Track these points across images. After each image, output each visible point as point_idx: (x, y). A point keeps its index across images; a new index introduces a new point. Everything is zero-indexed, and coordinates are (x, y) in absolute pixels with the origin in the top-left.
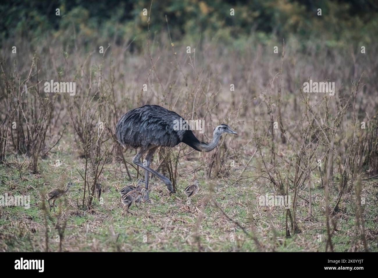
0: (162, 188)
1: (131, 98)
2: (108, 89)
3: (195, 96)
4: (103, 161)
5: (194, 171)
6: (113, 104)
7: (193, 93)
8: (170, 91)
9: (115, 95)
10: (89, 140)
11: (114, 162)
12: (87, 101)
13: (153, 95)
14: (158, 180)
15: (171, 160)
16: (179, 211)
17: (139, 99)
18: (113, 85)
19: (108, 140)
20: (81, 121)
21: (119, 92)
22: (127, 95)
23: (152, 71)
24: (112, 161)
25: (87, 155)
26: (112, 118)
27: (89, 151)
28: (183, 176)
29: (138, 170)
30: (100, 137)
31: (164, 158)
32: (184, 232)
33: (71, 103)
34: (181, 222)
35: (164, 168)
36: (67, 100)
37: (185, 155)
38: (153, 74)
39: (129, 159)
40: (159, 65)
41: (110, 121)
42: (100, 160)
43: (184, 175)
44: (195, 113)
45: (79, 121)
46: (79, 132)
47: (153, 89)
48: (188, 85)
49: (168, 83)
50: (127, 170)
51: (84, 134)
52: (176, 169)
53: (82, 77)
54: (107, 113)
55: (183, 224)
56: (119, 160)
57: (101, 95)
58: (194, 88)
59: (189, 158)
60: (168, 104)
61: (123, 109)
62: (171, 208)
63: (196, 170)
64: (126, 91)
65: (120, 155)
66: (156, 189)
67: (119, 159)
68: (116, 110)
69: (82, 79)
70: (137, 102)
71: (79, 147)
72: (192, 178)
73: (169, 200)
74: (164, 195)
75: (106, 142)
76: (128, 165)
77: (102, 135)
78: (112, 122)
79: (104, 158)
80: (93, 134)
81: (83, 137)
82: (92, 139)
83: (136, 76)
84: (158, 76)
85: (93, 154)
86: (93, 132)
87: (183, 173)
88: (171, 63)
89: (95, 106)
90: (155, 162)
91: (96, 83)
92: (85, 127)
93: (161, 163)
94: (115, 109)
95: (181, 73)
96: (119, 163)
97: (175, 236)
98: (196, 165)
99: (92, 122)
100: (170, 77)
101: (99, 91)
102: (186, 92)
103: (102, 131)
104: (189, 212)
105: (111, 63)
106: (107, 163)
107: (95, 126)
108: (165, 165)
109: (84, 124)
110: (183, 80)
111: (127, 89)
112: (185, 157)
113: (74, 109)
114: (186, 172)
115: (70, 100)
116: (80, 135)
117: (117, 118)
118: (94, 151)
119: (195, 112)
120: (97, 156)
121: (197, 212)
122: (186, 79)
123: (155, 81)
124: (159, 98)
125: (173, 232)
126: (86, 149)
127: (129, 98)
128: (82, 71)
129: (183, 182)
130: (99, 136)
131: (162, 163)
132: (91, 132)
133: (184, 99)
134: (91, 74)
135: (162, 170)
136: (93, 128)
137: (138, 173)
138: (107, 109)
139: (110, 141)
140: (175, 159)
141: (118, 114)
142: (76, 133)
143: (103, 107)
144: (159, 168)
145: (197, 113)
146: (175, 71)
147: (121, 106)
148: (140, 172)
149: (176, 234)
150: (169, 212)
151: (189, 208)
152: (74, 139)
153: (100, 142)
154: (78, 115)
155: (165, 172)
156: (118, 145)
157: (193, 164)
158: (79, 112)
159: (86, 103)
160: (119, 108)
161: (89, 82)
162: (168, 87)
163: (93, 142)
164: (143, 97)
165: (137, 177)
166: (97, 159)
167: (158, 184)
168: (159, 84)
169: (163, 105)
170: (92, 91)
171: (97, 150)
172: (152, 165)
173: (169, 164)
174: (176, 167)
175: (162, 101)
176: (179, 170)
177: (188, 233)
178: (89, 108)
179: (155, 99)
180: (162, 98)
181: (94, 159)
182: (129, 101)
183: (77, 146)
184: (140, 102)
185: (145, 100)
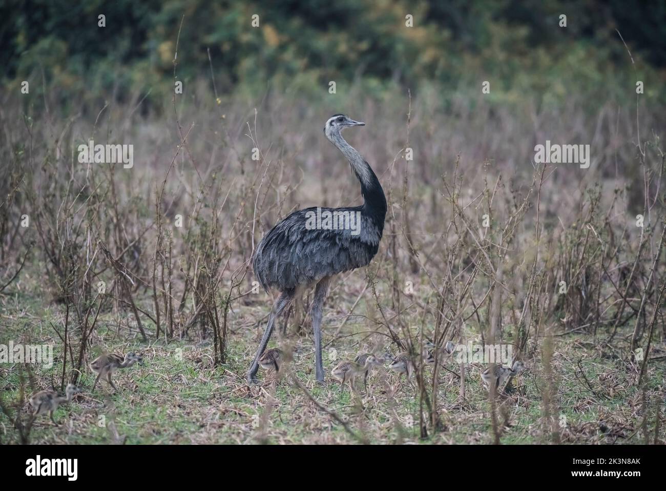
0: (201, 354)
1: (145, 197)
2: (104, 181)
3: (257, 191)
4: (97, 309)
5: (256, 324)
6: (114, 206)
7: (253, 187)
8: (213, 183)
9: (116, 192)
10: (71, 271)
11: (115, 309)
12: (67, 203)
13: (184, 190)
14: (193, 340)
15: (217, 305)
16: (231, 395)
17: (158, 198)
18: (112, 174)
19: (105, 272)
20: (56, 238)
21: (123, 187)
22: (136, 191)
23: (182, 148)
24: (112, 308)
25: (68, 297)
26: (112, 232)
27: (72, 290)
28: (239, 333)
29: (157, 323)
30: (91, 266)
31: (204, 301)
32: (240, 431)
33: (39, 207)
34: (236, 414)
35: (204, 319)
36: (32, 201)
37: (241, 296)
38: (182, 153)
39: (143, 305)
40: (193, 138)
41: (107, 237)
42: (92, 307)
43: (239, 331)
44: (258, 222)
45: (53, 238)
46: (53, 258)
47: (183, 179)
48: (245, 173)
49: (209, 170)
50: (139, 323)
51: (63, 261)
52: (225, 321)
53: (57, 161)
54: (103, 223)
55: (238, 418)
56: (125, 306)
57: (91, 192)
58: (255, 178)
59: (247, 300)
60: (210, 205)
61: (130, 217)
62: (217, 390)
63: (260, 323)
64: (135, 183)
65: (126, 297)
66: (190, 356)
67: (124, 304)
68: (119, 217)
69: (58, 165)
70: (155, 202)
71: (54, 285)
72: (255, 336)
73: (214, 375)
74: (204, 366)
75: (101, 274)
76: (141, 315)
77: (95, 263)
78: (112, 239)
79: (98, 304)
80: (79, 262)
81: (61, 266)
82: (76, 269)
83: (152, 158)
84: (191, 157)
85: (79, 296)
86: (78, 257)
87: (238, 327)
88: (216, 133)
89: (81, 210)
90: (188, 309)
91: (83, 171)
92: (64, 248)
93: (198, 310)
94: (117, 215)
95: (232, 151)
96: (125, 311)
97: (225, 439)
98: (261, 314)
99: (76, 239)
100: (212, 160)
101: (88, 184)
102: (243, 185)
103: (93, 255)
104: (250, 396)
105: (109, 135)
106: (103, 311)
107: (81, 247)
108: (206, 314)
109: (62, 243)
110: (236, 164)
111: (137, 181)
112: (241, 300)
113: (44, 217)
114: (242, 325)
115: (36, 202)
116: (56, 263)
117: (120, 231)
118: (80, 292)
119: (257, 219)
120: (86, 300)
121: (264, 397)
122: (242, 162)
123: (186, 166)
124: (194, 195)
125: (221, 432)
126: (66, 287)
127: (140, 196)
128: (58, 150)
129: (237, 343)
130: (89, 264)
131: (201, 310)
132: (75, 257)
133: (238, 197)
134: (73, 155)
135: (201, 322)
136: (78, 250)
137: (159, 328)
138: (103, 216)
139: (109, 273)
140: (223, 303)
141: (123, 225)
142: (48, 260)
143: (95, 213)
144: (195, 319)
145: (261, 221)
146: (221, 148)
147: (127, 211)
148: (162, 327)
149: (227, 435)
150: (215, 397)
151: (249, 389)
152: (45, 270)
153: (92, 276)
154: (51, 226)
155: (206, 326)
156: (122, 279)
157: (255, 312)
158: (54, 223)
159: (66, 207)
160: (123, 215)
161: (70, 169)
162: (210, 175)
163: (78, 275)
164: (165, 194)
165: (157, 337)
166: (85, 304)
167: (193, 347)
168: (195, 172)
169: (201, 208)
170: (75, 185)
171: (85, 290)
172: (183, 314)
173: (213, 312)
174: (225, 317)
175: (199, 202)
176: (231, 322)
177: (247, 434)
178: (71, 215)
179: (186, 198)
180: (199, 195)
181: (80, 304)
182: (142, 202)
183: (50, 282)
184: (160, 203)
185: (170, 200)
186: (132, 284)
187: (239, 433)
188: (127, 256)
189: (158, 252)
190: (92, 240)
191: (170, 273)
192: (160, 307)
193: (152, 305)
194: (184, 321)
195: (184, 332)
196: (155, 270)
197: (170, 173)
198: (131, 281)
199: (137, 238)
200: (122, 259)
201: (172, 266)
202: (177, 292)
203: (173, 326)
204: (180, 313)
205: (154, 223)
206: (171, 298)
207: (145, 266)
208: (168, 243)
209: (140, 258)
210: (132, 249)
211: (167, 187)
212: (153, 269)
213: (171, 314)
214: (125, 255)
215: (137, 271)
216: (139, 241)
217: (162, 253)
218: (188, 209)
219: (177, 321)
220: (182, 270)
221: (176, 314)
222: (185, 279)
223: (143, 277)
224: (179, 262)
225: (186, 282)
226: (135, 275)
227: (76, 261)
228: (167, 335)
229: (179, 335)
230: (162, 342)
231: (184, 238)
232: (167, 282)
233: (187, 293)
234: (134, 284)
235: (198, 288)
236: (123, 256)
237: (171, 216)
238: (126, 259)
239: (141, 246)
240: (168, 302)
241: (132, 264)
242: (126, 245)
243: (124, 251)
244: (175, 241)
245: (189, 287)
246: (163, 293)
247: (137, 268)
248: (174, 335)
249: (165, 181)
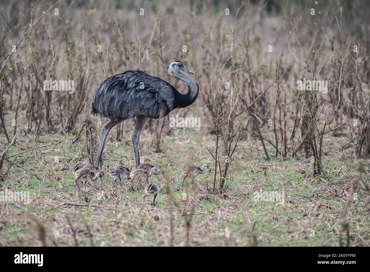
0: (305, 168)
1: (268, 65)
2: (242, 55)
3: (342, 62)
4: (237, 138)
5: (341, 149)
6: (248, 71)
7: (340, 59)
8: (314, 56)
9: (250, 62)
10: (220, 114)
11: (249, 138)
12: (218, 68)
13: (294, 61)
14: (300, 159)
15: (316, 136)
16: (325, 195)
17: (278, 66)
18: (247, 50)
19: (242, 114)
20: (211, 92)
21: (254, 59)
22: (263, 61)
23: (293, 33)
24: (246, 138)
25: (218, 130)
26: (247, 88)
27: (221, 126)
28: (329, 155)
29: (276, 147)
30: (233, 110)
31: (307, 133)
32: (330, 219)
33: (199, 71)
34: (327, 207)
35: (307, 145)
36: (195, 67)
37: (331, 130)
38: (293, 37)
39: (267, 136)
40: (300, 27)
41: (244, 91)
42: (233, 137)
43: (330, 153)
44: (343, 82)
45: (208, 92)
46: (208, 104)
47: (294, 54)
48: (334, 50)
49: (311, 47)
50: (264, 148)
51: (215, 107)
52: (321, 146)
53: (211, 41)
54: (241, 82)
55: (329, 210)
56: (255, 137)
57: (234, 62)
58: (341, 53)
59: (335, 133)
60: (312, 71)
61: (259, 78)
62: (315, 192)
63: (344, 148)
64: (262, 56)
65: (256, 131)
66: (298, 169)
67: (255, 135)
68: (252, 78)
69: (212, 44)
70: (275, 69)
71: (209, 122)
72: (340, 157)
73: (313, 182)
74: (307, 176)
75: (240, 115)
76: (266, 142)
77: (236, 108)
78: (247, 92)
79: (238, 135)
80: (225, 107)
81: (214, 110)
82: (223, 112)
83: (274, 40)
84: (299, 39)
85: (225, 129)
86: (225, 104)
87: (329, 151)
88: (315, 24)
89: (227, 74)
90: (297, 138)
91: (228, 48)
92: (216, 99)
93: (303, 139)
94: (250, 77)
95: (326, 36)
96: (255, 140)
97: (320, 223)
98: (344, 142)
99: (223, 92)
100: (313, 41)
101: (232, 56)
102: (333, 58)
103: (234, 103)
104: (337, 196)
105: (246, 24)
106: (241, 140)
107: (227, 98)
108: (308, 142)
109: (214, 95)
110: (328, 44)
111: (264, 55)
112: (331, 133)
113: (203, 78)
114: (332, 149)
115: (197, 68)
116: (210, 108)
117: (253, 87)
118: (226, 127)
119: (342, 80)
120: (230, 132)
121: (346, 196)
122: (332, 43)
123: (296, 45)
124: (301, 64)
125: (318, 219)
126: (217, 124)
127: (266, 64)
128: (212, 34)
129: (329, 161)
130: (232, 109)
131: (305, 140)
132: (223, 104)
133: (330, 66)
134: (222, 38)
135: (305, 147)
136: (225, 99)
137: (277, 151)
138: (241, 77)
139: (245, 114)
140: (319, 135)
141: (254, 84)
142: (205, 106)
143: (236, 75)
144: (301, 145)
145: (345, 81)
146: (319, 33)
147: (257, 75)
148: (279, 150)
149: (321, 221)
150: (314, 196)
151: (336, 191)
152: (203, 113)
153: (234, 116)
154: (207, 84)
155: (308, 150)
156: (254, 119)
157: (340, 140)
158: (209, 82)
159: (217, 71)
160: (254, 77)
161: (220, 47)
162: (312, 51)
163: (225, 116)
164: (282, 63)
165: (276, 156)
166: (229, 135)
167: (300, 164)
168: (301, 49)
169: (305, 73)
170: (223, 58)
171: (230, 125)
172: (293, 142)
173: (313, 141)
174: (321, 144)
175: (304, 68)
176: (324, 147)
177: (335, 221)
178: (220, 77)
179: (296, 66)
180: (304, 64)
181: (226, 135)
182: (267, 68)
183: (206, 120)
184: (279, 69)
185: (285, 67)
186: (260, 122)
187: (329, 220)
188: (257, 104)
189: (277, 101)
190: (234, 93)
191: (285, 115)
192: (278, 137)
193: (273, 136)
194: (294, 147)
195: (294, 153)
196: (275, 113)
197: (285, 50)
198: (260, 120)
199: (263, 92)
200: (253, 106)
201: (286, 110)
202: (289, 128)
203: (287, 150)
204: (292, 141)
205: (274, 82)
206: (285, 131)
207: (268, 111)
208: (284, 95)
209: (265, 105)
210: (260, 99)
211: (283, 58)
212: (274, 112)
213: (285, 141)
214: (255, 103)
215: (264, 113)
216: (265, 94)
217: (280, 102)
218: (297, 73)
219: (289, 146)
220: (292, 113)
221: (289, 142)
222: (295, 119)
223: (267, 118)
224: (291, 108)
225: (296, 121)
226: (262, 116)
227: (224, 107)
228: (283, 156)
229: (290, 156)
230: (279, 160)
231: (294, 92)
232: (283, 121)
233: (296, 128)
234: (262, 122)
235: (303, 125)
236: (254, 104)
237: (286, 77)
238: (256, 106)
239: (266, 97)
240: (284, 134)
241: (260, 109)
242: (256, 97)
243: (255, 100)
244: (288, 94)
245: (297, 124)
246: (280, 128)
247: (264, 111)
248: (287, 156)
249: (282, 55)
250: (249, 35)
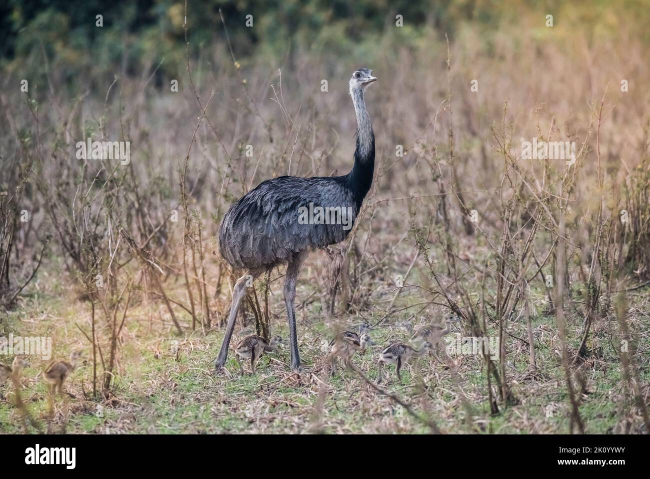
1: (167, 177)
3: (289, 159)
4: (125, 303)
5: (301, 306)
6: (134, 190)
7: (285, 155)
8: (240, 155)
9: (135, 174)
10: (93, 265)
11: (145, 302)
12: (83, 190)
13: (209, 166)
15: (256, 288)
16: (280, 386)
17: (182, 176)
19: (130, 262)
20: (74, 230)
21: (142, 167)
22: (157, 171)
23: (203, 120)
24: (141, 302)
25: (92, 294)
26: (134, 218)
28: (282, 317)
29: (192, 313)
30: (115, 258)
32: (293, 424)
33: (52, 197)
34: (287, 405)
36: (44, 192)
38: (204, 126)
39: (175, 295)
40: (214, 108)
41: (129, 224)
42: (119, 302)
45: (70, 231)
46: (72, 252)
47: (207, 154)
48: (275, 141)
49: (235, 140)
50: (173, 315)
51: (83, 254)
52: (267, 304)
54: (124, 209)
55: (290, 410)
56: (155, 298)
57: (108, 176)
58: (285, 145)
60: (239, 180)
61: (152, 200)
62: (264, 381)
63: (305, 303)
64: (155, 163)
65: (156, 288)
67: (154, 296)
68: (141, 201)
69: (68, 149)
70: (179, 182)
71: (76, 281)
72: (300, 319)
73: (259, 365)
75: (126, 265)
76: (173, 306)
77: (118, 253)
78: (135, 226)
79: (126, 298)
80: (100, 254)
81: (82, 260)
82: (98, 262)
83: (172, 133)
84: (214, 129)
85: (104, 291)
86: (100, 248)
87: (281, 310)
88: (238, 100)
89: (99, 197)
90: (225, 295)
92: (84, 241)
94: (138, 199)
95: (258, 119)
96: (156, 303)
98: (305, 294)
99: (96, 228)
100: (238, 129)
101: (104, 168)
102: (272, 155)
103: (116, 245)
104: (300, 385)
105: (122, 112)
106: (132, 305)
107: (102, 237)
109: (81, 234)
110: (263, 132)
111: (157, 160)
113: (59, 208)
115: (48, 192)
116: (76, 257)
117: (143, 216)
120: (113, 294)
121: (316, 384)
122: (270, 129)
123: (209, 138)
124: (221, 170)
125: (272, 427)
126: (89, 283)
127: (162, 176)
128: (67, 134)
129: (282, 327)
130: (112, 256)
132: (97, 249)
133: (269, 168)
136: (99, 240)
137: (194, 319)
138: (123, 201)
139: (135, 263)
140: (262, 285)
141: (146, 210)
142: (67, 254)
143: (114, 198)
146: (245, 116)
147: (149, 194)
148: (197, 317)
150: (262, 389)
151: (299, 377)
152: (65, 266)
153: (116, 267)
154: (67, 218)
155: (246, 313)
156: (150, 269)
158: (70, 214)
159: (82, 195)
160: (145, 198)
162: (237, 147)
163: (101, 269)
164: (188, 171)
165: (194, 328)
166: (112, 299)
168: (218, 144)
169: (229, 184)
170: (90, 170)
171: (111, 283)
172: (219, 302)
173: (253, 296)
174: (266, 300)
175: (227, 176)
176: (272, 306)
177: (302, 427)
178: (88, 203)
179: (213, 173)
180: (226, 169)
181: (106, 300)
182: (164, 182)
183: (72, 278)
184: (184, 182)
185: (195, 177)
186: (161, 274)
187: (293, 426)
188: (153, 243)
189: (186, 236)
190: (113, 229)
191: (202, 258)
192: (194, 296)
193: (185, 295)
194: (221, 309)
195: (222, 321)
196: (185, 255)
197: (192, 150)
198: (160, 269)
199: (162, 223)
200: (147, 246)
201: (203, 249)
202: (211, 278)
203: (210, 315)
204: (217, 300)
205: (179, 204)
206: (205, 285)
207: (173, 253)
208: (197, 225)
209: (167, 243)
210: (158, 235)
211: (191, 163)
212: (183, 255)
213: (207, 302)
214: (151, 242)
215: (166, 258)
216: (165, 226)
217: (191, 236)
218: (215, 186)
219: (214, 309)
220: (214, 253)
221: (212, 302)
222: (219, 262)
223: (173, 265)
224: (211, 245)
225: (220, 265)
226: (164, 263)
227: (98, 253)
228: (205, 326)
229: (217, 325)
230: (199, 334)
231: (213, 218)
232: (199, 268)
233: (222, 277)
234: (164, 273)
235: (233, 272)
236: (148, 243)
237: (198, 194)
238: (153, 246)
239: (167, 230)
240: (203, 289)
241: (159, 251)
242: (151, 231)
243: (149, 238)
244: (204, 222)
245: (223, 271)
246: (196, 280)
247: (165, 254)
248: (212, 325)
249: (188, 157)
250: (129, 129)
